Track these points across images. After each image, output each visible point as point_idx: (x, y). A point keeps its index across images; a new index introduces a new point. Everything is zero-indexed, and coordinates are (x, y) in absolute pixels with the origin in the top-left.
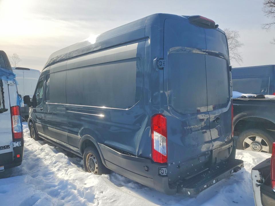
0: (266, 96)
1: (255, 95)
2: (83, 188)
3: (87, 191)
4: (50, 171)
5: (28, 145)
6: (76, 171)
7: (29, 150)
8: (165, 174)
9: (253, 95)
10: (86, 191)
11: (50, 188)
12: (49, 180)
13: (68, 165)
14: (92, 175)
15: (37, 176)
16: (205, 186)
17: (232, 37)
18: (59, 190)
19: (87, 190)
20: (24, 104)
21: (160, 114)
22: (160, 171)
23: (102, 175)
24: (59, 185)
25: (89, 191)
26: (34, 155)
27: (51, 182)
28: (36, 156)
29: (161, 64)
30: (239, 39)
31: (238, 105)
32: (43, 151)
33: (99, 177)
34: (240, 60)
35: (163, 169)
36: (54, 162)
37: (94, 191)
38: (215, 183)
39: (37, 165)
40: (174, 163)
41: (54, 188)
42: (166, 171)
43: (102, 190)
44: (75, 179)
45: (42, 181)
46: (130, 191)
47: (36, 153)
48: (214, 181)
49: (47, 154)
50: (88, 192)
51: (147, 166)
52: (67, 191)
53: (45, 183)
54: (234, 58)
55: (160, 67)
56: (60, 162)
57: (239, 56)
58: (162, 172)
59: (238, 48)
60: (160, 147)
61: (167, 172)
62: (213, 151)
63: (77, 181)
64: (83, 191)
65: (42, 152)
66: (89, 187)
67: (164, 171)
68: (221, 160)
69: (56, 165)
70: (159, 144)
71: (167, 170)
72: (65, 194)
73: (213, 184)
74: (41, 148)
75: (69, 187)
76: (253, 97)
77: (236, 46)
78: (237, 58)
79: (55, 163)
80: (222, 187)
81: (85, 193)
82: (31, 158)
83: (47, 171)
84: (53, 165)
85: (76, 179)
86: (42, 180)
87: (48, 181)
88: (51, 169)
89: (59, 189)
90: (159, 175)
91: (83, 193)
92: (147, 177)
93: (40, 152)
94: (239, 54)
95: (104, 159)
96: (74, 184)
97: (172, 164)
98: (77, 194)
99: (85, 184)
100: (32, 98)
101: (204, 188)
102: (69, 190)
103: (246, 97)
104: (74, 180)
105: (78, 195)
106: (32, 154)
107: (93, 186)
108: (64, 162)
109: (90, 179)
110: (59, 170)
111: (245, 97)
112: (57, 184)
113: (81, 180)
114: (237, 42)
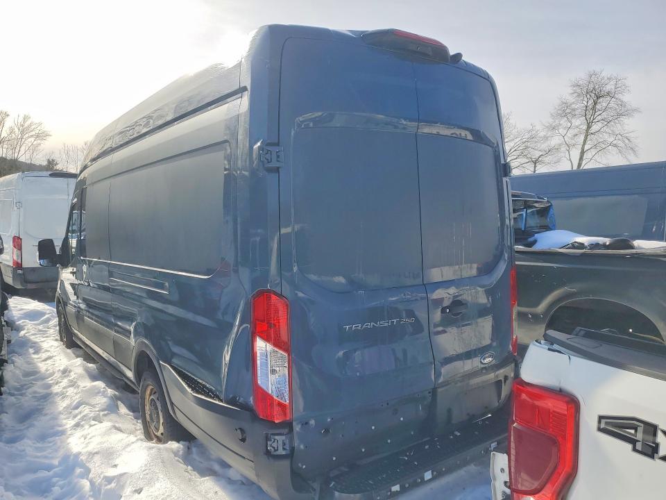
0: (637, 243)
1: (607, 241)
2: (102, 476)
3: (109, 487)
4: (60, 426)
5: (46, 360)
6: (110, 429)
7: (39, 372)
8: (281, 452)
9: (601, 240)
10: (106, 485)
11: (35, 471)
12: (45, 451)
13: (108, 414)
14: (139, 443)
15: (23, 438)
16: (396, 488)
17: (608, 93)
18: (55, 480)
19: (110, 483)
20: (40, 259)
21: (269, 291)
22: (269, 443)
23: (169, 442)
24: (60, 464)
25: (113, 485)
26: (44, 384)
27: (46, 457)
28: (49, 386)
29: (269, 159)
30: (626, 98)
31: (555, 265)
32: (67, 374)
33: (151, 448)
34: (630, 151)
35: (276, 437)
36: (75, 403)
37: (122, 487)
38: (430, 480)
39: (40, 409)
40: (312, 422)
41: (44, 474)
42: (284, 444)
43: (140, 484)
44: (95, 450)
45: (23, 453)
46: (217, 489)
47: (52, 380)
48: (428, 475)
49: (73, 384)
50: (111, 489)
51: (240, 429)
52: (69, 483)
53: (28, 458)
54: (615, 146)
55: (270, 165)
56: (87, 404)
57: (627, 141)
58: (275, 445)
59: (625, 120)
60: (272, 378)
61: (287, 447)
62: (439, 390)
63: (97, 458)
64: (100, 485)
65: (65, 376)
66: (116, 474)
67: (280, 443)
68: (468, 414)
69: (77, 411)
70: (267, 370)
71: (287, 442)
72: (64, 490)
73: (423, 482)
74: (64, 369)
75: (78, 471)
76: (601, 245)
77: (619, 115)
78: (620, 144)
79: (77, 407)
80: (464, 489)
81: (103, 491)
82: (35, 392)
83: (52, 427)
84: (71, 413)
85: (96, 453)
86: (24, 451)
87: (39, 454)
88: (64, 421)
89: (56, 475)
90: (268, 453)
91: (100, 490)
92: (244, 458)
93: (61, 377)
94: (627, 135)
95: (172, 403)
96: (87, 465)
97: (306, 423)
98: (90, 491)
99: (116, 466)
100: (60, 245)
101: (389, 493)
102: (76, 481)
103: (583, 244)
104: (92, 454)
105: (90, 496)
106: (39, 383)
107: (125, 473)
108: (97, 406)
109: (130, 452)
110: (77, 425)
111: (581, 246)
112: (56, 462)
113: (108, 455)
114: (622, 104)
